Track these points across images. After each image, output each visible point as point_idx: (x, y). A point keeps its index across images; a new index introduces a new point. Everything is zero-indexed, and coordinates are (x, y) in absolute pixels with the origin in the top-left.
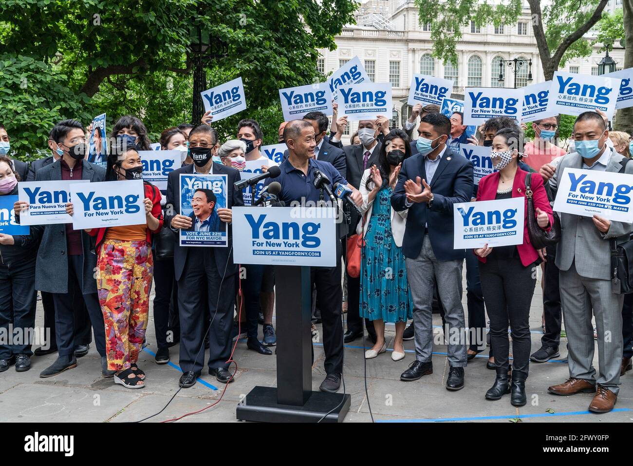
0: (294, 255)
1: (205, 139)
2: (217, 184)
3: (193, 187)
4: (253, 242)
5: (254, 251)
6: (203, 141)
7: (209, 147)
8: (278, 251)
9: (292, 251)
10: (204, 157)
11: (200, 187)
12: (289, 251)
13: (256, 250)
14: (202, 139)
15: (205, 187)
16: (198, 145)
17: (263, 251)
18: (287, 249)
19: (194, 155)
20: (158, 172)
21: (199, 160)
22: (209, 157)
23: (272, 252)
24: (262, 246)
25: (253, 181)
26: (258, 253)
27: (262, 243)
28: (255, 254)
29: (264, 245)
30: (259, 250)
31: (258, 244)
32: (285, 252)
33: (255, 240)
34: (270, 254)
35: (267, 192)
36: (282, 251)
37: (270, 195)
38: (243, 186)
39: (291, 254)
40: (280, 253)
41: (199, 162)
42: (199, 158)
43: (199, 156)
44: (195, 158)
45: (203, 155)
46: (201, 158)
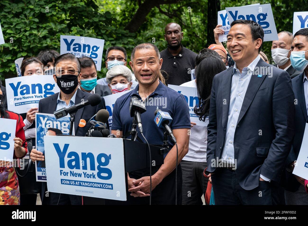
0: (92, 187)
1: (72, 66)
2: (65, 125)
3: (45, 126)
4: (61, 171)
5: (62, 180)
6: (70, 68)
7: (76, 74)
8: (80, 181)
9: (90, 182)
10: (72, 84)
11: (51, 127)
12: (88, 182)
13: (64, 180)
14: (69, 66)
15: (55, 127)
16: (66, 73)
17: (68, 180)
18: (86, 179)
19: (62, 83)
20: (40, 95)
21: (67, 88)
22: (76, 84)
23: (75, 182)
24: (67, 175)
25: (71, 110)
26: (65, 182)
27: (67, 172)
28: (63, 183)
29: (69, 174)
30: (66, 180)
31: (65, 173)
32: (85, 183)
33: (62, 169)
34: (74, 184)
35: (95, 119)
36: (83, 182)
37: (98, 122)
38: (61, 115)
39: (90, 185)
40: (81, 183)
41: (67, 89)
42: (67, 86)
43: (67, 83)
44: (63, 86)
45: (71, 83)
46: (70, 85)
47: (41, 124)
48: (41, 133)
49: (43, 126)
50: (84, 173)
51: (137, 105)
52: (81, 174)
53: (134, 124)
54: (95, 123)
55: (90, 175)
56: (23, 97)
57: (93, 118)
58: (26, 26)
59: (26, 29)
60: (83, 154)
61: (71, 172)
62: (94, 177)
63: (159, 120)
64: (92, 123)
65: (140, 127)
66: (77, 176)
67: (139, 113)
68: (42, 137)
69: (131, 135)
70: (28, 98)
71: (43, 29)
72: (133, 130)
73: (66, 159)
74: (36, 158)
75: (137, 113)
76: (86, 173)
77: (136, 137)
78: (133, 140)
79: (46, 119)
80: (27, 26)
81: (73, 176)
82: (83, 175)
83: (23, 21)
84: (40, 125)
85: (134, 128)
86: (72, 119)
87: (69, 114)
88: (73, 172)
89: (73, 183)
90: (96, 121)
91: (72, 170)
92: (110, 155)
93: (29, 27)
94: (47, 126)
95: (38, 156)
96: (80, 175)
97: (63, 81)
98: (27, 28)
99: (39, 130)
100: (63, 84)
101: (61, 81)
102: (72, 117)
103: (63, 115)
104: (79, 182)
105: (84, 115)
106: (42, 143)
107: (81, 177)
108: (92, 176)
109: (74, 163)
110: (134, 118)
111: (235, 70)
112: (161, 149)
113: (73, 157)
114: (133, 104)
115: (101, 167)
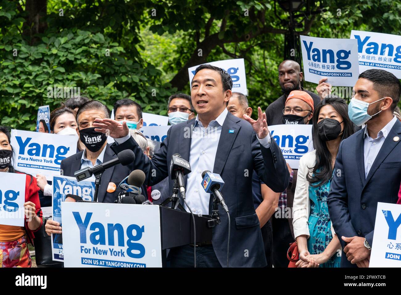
0: (120, 267)
1: (98, 117)
2: (86, 191)
3: (64, 192)
4: (82, 247)
5: (82, 259)
9: (118, 262)
12: (115, 262)
13: (85, 259)
16: (91, 126)
17: (90, 259)
18: (113, 258)
19: (86, 138)
20: (50, 159)
21: (93, 144)
22: (104, 139)
23: (99, 262)
24: (89, 253)
25: (96, 170)
26: (86, 261)
27: (89, 249)
28: (83, 262)
29: (92, 251)
30: (87, 259)
31: (86, 250)
32: (112, 262)
33: (83, 244)
34: (98, 264)
35: (127, 183)
36: (109, 261)
37: (130, 187)
38: (83, 176)
39: (117, 265)
40: (107, 263)
41: (93, 146)
42: (92, 142)
43: (93, 138)
44: (88, 142)
45: (97, 137)
46: (96, 140)
47: (59, 188)
48: (59, 200)
49: (61, 192)
50: (110, 249)
51: (179, 165)
52: (107, 251)
53: (175, 188)
54: (126, 187)
55: (118, 252)
56: (30, 158)
57: (124, 181)
58: (48, 77)
59: (50, 82)
60: (110, 225)
61: (94, 248)
62: (123, 254)
63: (207, 183)
64: (123, 187)
65: (182, 192)
66: (101, 254)
67: (182, 174)
68: (59, 205)
69: (171, 202)
70: (36, 160)
71: (70, 81)
72: (174, 195)
73: (89, 232)
74: (52, 230)
75: (179, 174)
76: (113, 249)
77: (177, 204)
78: (173, 208)
79: (65, 182)
80: (50, 77)
81: (97, 254)
82: (109, 252)
83: (45, 70)
84: (57, 190)
85: (176, 194)
86: (98, 181)
87: (93, 175)
88: (97, 248)
89: (96, 263)
90: (129, 185)
91: (95, 246)
92: (143, 227)
93: (53, 79)
94: (66, 191)
95: (54, 227)
96: (105, 253)
97: (87, 136)
98: (51, 79)
99: (56, 197)
100: (88, 140)
101: (84, 136)
102: (98, 179)
103: (86, 176)
104: (104, 262)
105: (113, 177)
106: (59, 212)
107: (106, 254)
108: (120, 254)
109: (97, 237)
110: (175, 181)
111: (197, 122)
112: (209, 221)
113: (97, 230)
114: (175, 163)
115: (132, 241)
